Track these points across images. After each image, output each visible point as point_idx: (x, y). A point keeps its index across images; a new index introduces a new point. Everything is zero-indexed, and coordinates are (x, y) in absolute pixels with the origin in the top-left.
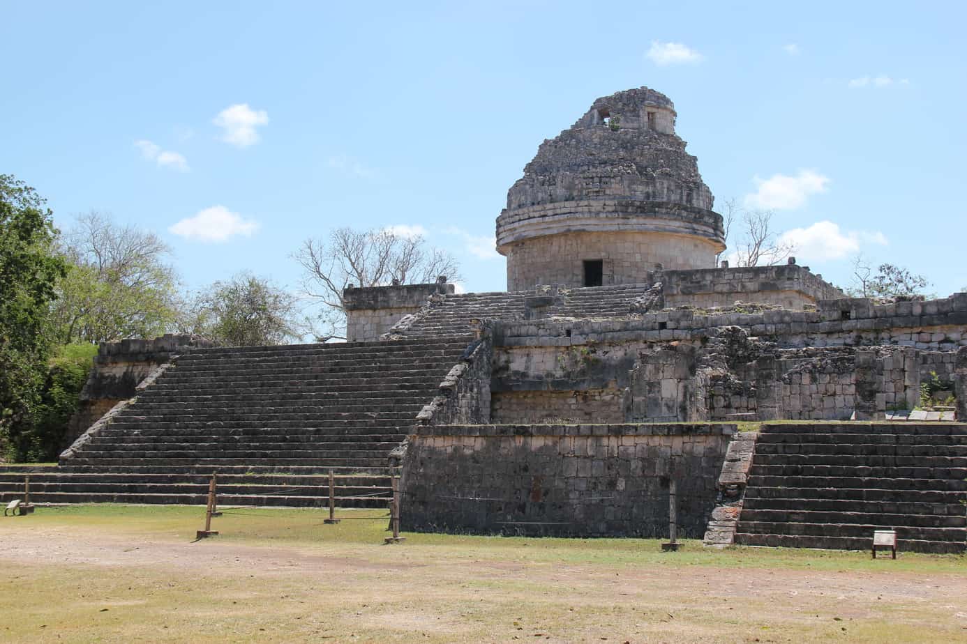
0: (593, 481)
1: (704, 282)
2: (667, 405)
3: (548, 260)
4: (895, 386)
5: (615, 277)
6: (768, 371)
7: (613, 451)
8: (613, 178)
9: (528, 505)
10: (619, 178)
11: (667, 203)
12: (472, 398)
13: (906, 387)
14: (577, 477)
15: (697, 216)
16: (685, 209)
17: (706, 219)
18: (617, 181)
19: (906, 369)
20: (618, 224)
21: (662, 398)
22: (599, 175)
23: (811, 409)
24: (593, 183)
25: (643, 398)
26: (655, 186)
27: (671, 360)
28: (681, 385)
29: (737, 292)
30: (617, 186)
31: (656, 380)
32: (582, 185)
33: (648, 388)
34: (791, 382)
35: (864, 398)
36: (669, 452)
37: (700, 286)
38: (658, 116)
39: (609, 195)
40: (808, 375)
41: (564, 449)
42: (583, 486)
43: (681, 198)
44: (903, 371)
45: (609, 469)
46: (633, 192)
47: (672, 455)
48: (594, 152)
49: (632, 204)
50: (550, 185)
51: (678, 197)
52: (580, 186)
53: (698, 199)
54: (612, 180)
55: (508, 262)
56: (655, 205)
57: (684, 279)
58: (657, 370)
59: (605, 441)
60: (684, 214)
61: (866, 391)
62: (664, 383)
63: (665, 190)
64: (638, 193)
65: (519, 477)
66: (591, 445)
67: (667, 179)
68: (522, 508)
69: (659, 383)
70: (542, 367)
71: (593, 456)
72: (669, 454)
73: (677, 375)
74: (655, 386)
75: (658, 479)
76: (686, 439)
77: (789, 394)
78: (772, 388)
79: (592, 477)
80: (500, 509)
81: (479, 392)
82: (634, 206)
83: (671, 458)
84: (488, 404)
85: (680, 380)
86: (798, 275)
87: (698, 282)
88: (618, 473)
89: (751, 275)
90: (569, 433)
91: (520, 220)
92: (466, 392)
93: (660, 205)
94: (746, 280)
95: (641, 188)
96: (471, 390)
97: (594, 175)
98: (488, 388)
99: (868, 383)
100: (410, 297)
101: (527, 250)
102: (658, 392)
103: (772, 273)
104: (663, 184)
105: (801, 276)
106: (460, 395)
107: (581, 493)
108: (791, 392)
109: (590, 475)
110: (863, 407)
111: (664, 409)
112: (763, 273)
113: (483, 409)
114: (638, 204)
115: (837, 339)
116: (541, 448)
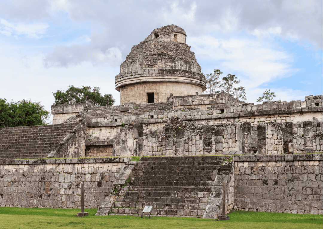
0: (71, 184)
1: (189, 101)
2: (129, 149)
3: (133, 93)
4: (232, 140)
5: (159, 99)
6: (169, 134)
7: (79, 170)
8: (158, 60)
9: (43, 195)
10: (161, 60)
11: (180, 70)
12: (76, 148)
13: (236, 141)
14: (64, 182)
15: (193, 75)
16: (187, 72)
17: (196, 76)
18: (160, 61)
19: (236, 133)
20: (160, 78)
21: (128, 147)
22: (153, 59)
23: (200, 151)
24: (150, 62)
25: (120, 147)
26: (175, 63)
27: (131, 130)
28: (136, 140)
29: (201, 105)
30: (160, 63)
31: (125, 139)
32: (146, 63)
33: (122, 142)
34: (192, 139)
35: (206, 145)
36: (102, 170)
37: (187, 102)
38: (178, 36)
39: (157, 67)
40: (198, 136)
41: (59, 169)
42: (66, 186)
43: (186, 68)
44: (235, 134)
45: (77, 178)
46: (166, 66)
47: (103, 172)
48: (152, 50)
49: (166, 70)
50: (134, 63)
51: (185, 68)
52: (145, 64)
53: (193, 68)
54: (158, 61)
55: (120, 94)
56: (175, 70)
57: (181, 100)
58: (126, 134)
59: (76, 166)
60: (187, 74)
61: (207, 142)
62: (128, 140)
63: (180, 65)
64: (168, 66)
65: (41, 182)
66: (71, 168)
67: (180, 61)
68: (41, 196)
69: (126, 140)
70: (105, 135)
71: (71, 173)
72: (102, 172)
73: (133, 137)
74: (125, 142)
75: (97, 182)
76: (109, 164)
77: (191, 144)
78: (171, 141)
79: (70, 182)
80: (32, 197)
81: (79, 146)
82: (166, 71)
83: (103, 173)
84: (84, 151)
85: (135, 138)
86: (225, 97)
87: (186, 101)
88: (81, 180)
89: (206, 98)
90: (62, 162)
91: (123, 77)
92: (72, 145)
93: (178, 71)
94: (205, 100)
95: (169, 64)
96: (75, 145)
97: (151, 59)
98: (84, 144)
99: (208, 139)
100: (76, 109)
101: (126, 90)
102: (126, 144)
103: (215, 97)
104: (178, 62)
105: (226, 98)
106: (69, 147)
107: (65, 189)
108: (192, 144)
109: (69, 181)
110: (206, 149)
111: (128, 151)
112: (211, 97)
113: (82, 153)
114: (168, 70)
115: (219, 121)
116: (51, 169)
